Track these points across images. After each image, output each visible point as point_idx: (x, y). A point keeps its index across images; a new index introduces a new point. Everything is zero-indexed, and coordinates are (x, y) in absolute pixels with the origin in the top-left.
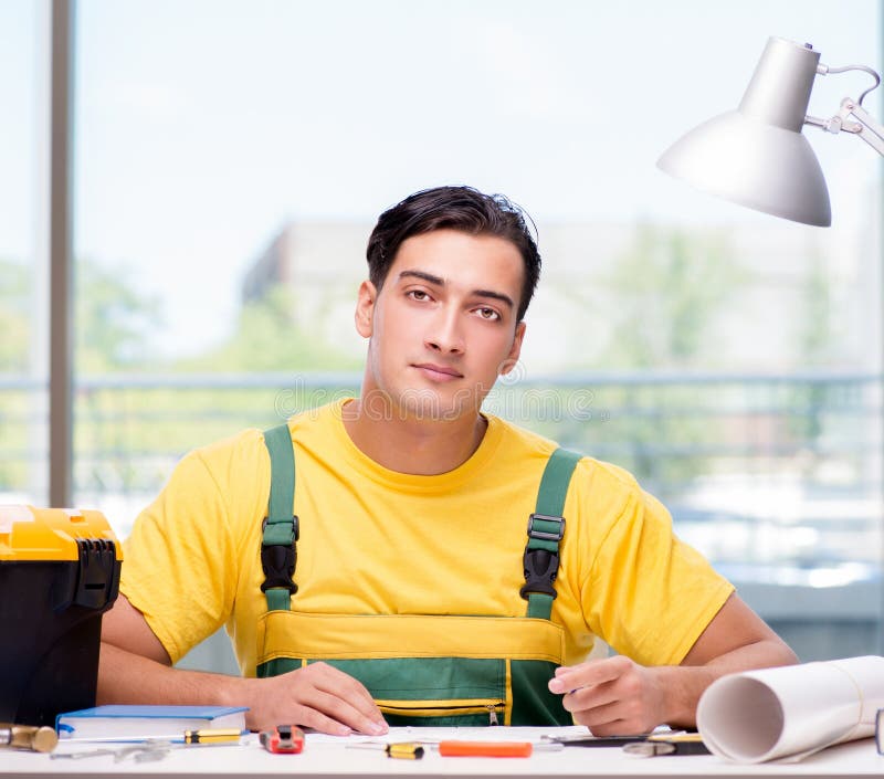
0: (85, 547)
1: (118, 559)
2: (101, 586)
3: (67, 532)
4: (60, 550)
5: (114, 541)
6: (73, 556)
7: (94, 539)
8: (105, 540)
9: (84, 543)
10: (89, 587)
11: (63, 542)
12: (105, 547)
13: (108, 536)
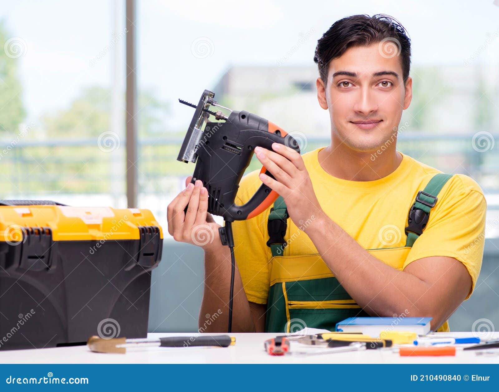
0: (143, 231)
1: (161, 238)
2: (152, 254)
3: (133, 222)
4: (129, 233)
5: (159, 227)
6: (136, 236)
7: (148, 226)
8: (153, 226)
9: (143, 229)
10: (145, 255)
11: (130, 229)
12: (154, 231)
13: (155, 225)
